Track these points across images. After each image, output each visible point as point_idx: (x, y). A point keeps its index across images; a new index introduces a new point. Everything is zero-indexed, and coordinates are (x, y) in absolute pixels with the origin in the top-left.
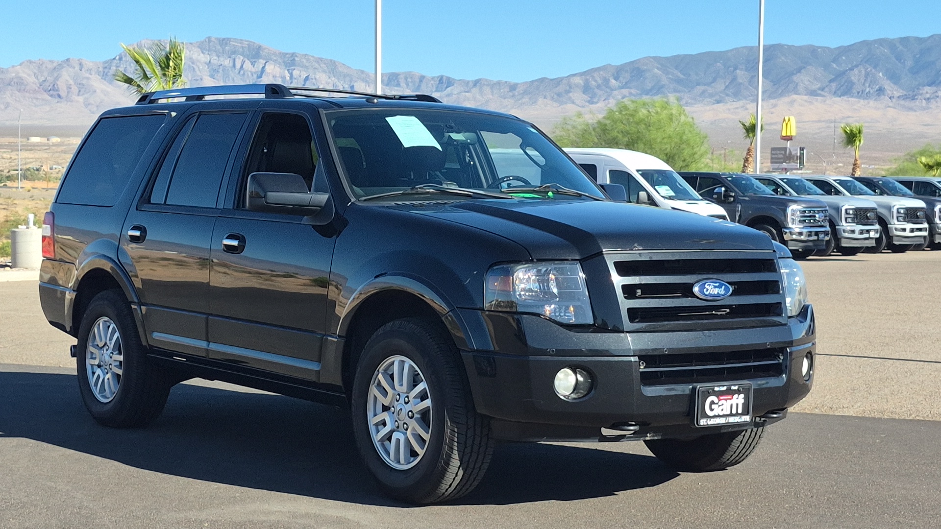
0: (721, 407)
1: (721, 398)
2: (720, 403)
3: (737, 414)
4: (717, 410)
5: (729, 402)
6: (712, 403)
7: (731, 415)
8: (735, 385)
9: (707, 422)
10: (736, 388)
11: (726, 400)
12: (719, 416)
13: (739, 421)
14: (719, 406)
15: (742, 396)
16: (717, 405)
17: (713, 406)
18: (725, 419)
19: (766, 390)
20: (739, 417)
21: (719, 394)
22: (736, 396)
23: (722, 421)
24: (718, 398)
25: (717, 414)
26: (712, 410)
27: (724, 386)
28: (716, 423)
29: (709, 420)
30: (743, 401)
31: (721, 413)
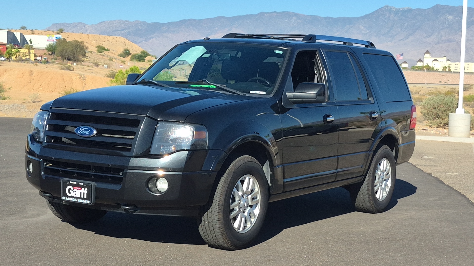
0: (75, 193)
1: (75, 188)
2: (74, 190)
3: (84, 199)
4: (72, 194)
5: (80, 191)
6: (70, 189)
7: (80, 198)
8: (81, 183)
9: (66, 198)
10: (82, 184)
11: (78, 190)
12: (73, 197)
13: (84, 202)
14: (74, 192)
15: (86, 189)
16: (72, 191)
17: (71, 191)
18: (75, 199)
19: (106, 190)
20: (83, 200)
21: (73, 185)
22: (83, 189)
23: (74, 200)
24: (73, 188)
25: (72, 196)
26: (70, 193)
27: (75, 182)
28: (70, 200)
29: (67, 198)
30: (87, 192)
31: (75, 196)
